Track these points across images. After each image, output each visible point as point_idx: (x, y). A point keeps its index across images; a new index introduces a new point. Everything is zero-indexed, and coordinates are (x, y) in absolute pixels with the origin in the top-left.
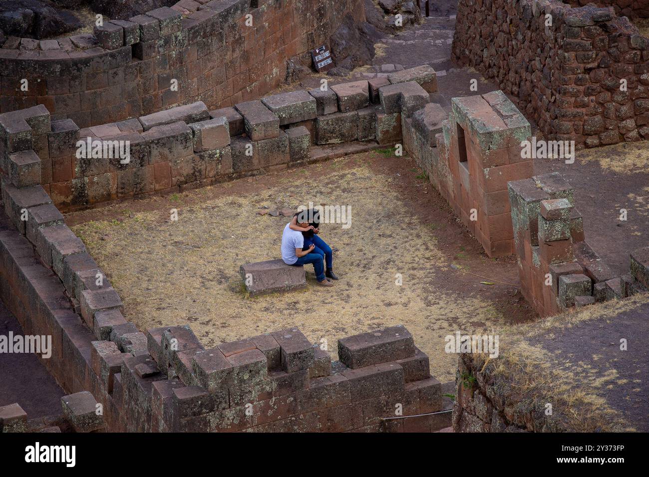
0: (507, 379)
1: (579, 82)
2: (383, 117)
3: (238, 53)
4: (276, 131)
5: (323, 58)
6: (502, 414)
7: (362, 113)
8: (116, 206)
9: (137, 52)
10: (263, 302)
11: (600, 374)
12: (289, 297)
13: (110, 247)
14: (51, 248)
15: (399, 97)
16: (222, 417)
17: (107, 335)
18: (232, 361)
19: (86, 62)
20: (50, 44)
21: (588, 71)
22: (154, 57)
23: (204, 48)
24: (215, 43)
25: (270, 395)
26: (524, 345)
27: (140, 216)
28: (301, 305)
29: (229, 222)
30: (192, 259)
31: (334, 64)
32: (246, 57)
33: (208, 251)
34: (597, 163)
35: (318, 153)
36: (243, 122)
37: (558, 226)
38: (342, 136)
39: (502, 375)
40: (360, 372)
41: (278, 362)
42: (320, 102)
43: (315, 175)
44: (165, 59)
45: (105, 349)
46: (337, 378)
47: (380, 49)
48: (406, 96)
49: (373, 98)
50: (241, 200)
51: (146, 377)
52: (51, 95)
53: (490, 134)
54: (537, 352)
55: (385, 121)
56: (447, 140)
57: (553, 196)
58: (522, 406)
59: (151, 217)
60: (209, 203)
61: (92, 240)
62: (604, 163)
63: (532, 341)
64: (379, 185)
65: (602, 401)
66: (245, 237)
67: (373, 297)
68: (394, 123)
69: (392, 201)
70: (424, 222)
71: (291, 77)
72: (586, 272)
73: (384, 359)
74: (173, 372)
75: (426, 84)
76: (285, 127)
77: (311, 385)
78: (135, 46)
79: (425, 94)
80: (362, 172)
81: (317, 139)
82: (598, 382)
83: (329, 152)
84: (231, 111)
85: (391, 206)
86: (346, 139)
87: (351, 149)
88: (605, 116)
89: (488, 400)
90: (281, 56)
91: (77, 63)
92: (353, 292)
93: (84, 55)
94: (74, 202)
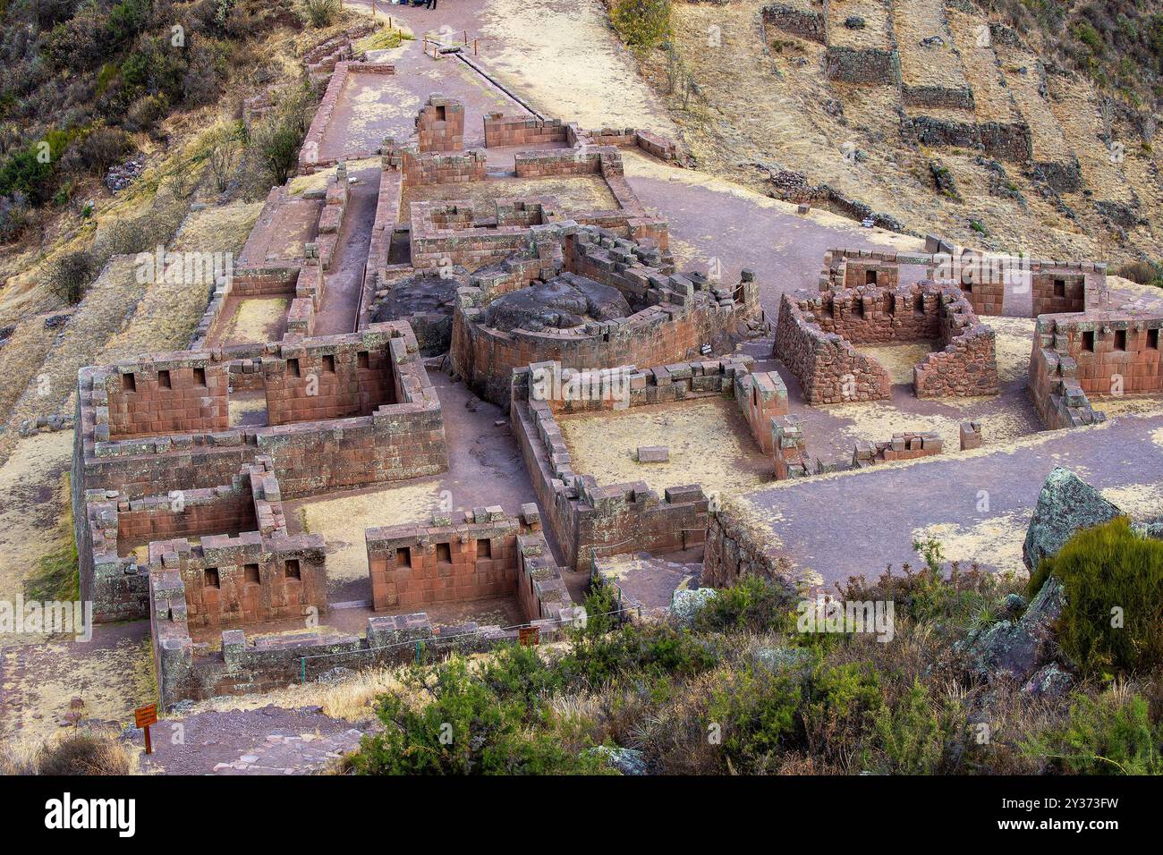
0: (729, 514)
1: (822, 370)
2: (724, 380)
3: (659, 342)
4: (669, 382)
5: (707, 349)
6: (725, 532)
7: (715, 377)
8: (586, 414)
9: (606, 338)
10: (646, 467)
11: (774, 515)
12: (659, 466)
13: (577, 433)
14: (544, 431)
15: (734, 370)
16: (600, 522)
17: (561, 477)
18: (608, 494)
19: (580, 341)
20: (564, 331)
21: (827, 365)
22: (614, 341)
23: (641, 338)
24: (647, 337)
25: (626, 513)
26: (741, 498)
27: (596, 419)
28: (665, 470)
29: (639, 426)
30: (617, 443)
31: (713, 352)
32: (664, 345)
33: (625, 440)
34: (828, 412)
35: (690, 395)
36: (654, 377)
37: (791, 441)
38: (704, 387)
39: (727, 512)
40: (674, 506)
41: (632, 497)
42: (694, 370)
43: (688, 405)
44: (620, 343)
45: (557, 483)
46: (662, 507)
47: (739, 347)
48: (737, 370)
49: (721, 370)
50: (648, 415)
51: (570, 499)
52: (561, 357)
53: (766, 392)
54: (746, 502)
55: (726, 382)
56: (750, 393)
57: (792, 425)
58: (733, 529)
59: (601, 420)
60: (632, 416)
61: (569, 429)
62: (831, 412)
63: (745, 497)
64: (717, 414)
65: (771, 528)
66: (645, 434)
67: (701, 469)
68: (730, 383)
69: (722, 422)
70: (735, 434)
71: (689, 356)
72: (803, 465)
73: (687, 500)
74: (581, 498)
75: (747, 365)
76: (674, 380)
77: (647, 510)
78: (605, 335)
79: (746, 370)
80: (711, 406)
81: (691, 387)
82: (771, 520)
83: (697, 395)
84: (649, 371)
85: (720, 425)
86: (706, 389)
87: (707, 394)
88: (835, 389)
89: (720, 524)
90: (684, 346)
91: (574, 341)
92: (692, 466)
93: (578, 338)
94: (565, 409)
